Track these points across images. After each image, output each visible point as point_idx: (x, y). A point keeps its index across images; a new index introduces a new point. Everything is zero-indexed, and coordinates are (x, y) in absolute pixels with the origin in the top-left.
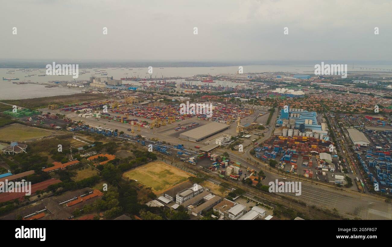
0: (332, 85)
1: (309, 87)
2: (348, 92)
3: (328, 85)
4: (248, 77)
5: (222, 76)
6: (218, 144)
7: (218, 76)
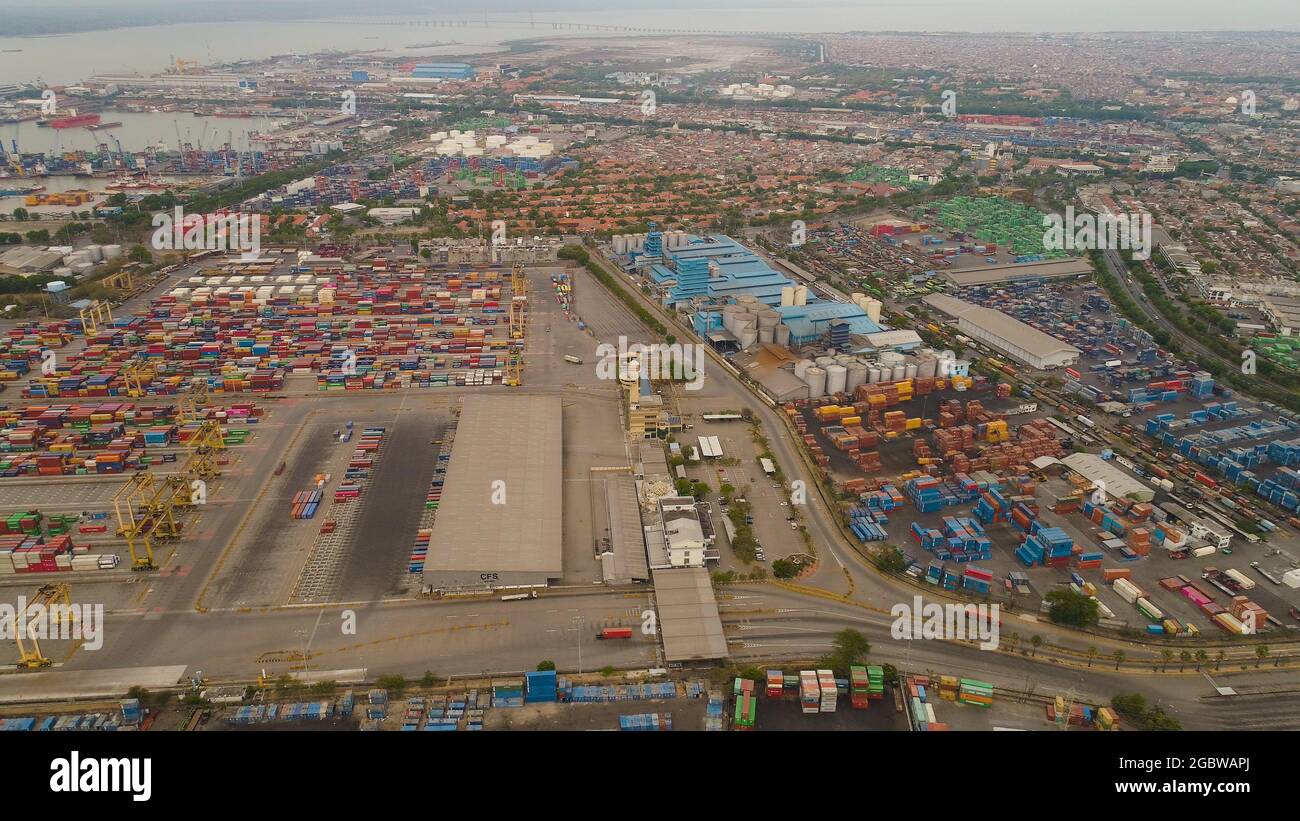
0: (583, 100)
1: (530, 118)
2: (676, 126)
3: (571, 103)
4: (243, 84)
5: (121, 91)
6: (687, 561)
7: (102, 92)
